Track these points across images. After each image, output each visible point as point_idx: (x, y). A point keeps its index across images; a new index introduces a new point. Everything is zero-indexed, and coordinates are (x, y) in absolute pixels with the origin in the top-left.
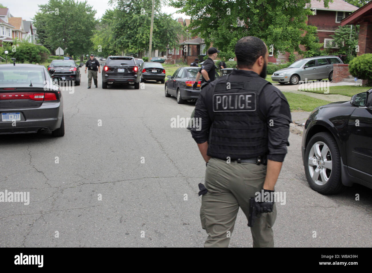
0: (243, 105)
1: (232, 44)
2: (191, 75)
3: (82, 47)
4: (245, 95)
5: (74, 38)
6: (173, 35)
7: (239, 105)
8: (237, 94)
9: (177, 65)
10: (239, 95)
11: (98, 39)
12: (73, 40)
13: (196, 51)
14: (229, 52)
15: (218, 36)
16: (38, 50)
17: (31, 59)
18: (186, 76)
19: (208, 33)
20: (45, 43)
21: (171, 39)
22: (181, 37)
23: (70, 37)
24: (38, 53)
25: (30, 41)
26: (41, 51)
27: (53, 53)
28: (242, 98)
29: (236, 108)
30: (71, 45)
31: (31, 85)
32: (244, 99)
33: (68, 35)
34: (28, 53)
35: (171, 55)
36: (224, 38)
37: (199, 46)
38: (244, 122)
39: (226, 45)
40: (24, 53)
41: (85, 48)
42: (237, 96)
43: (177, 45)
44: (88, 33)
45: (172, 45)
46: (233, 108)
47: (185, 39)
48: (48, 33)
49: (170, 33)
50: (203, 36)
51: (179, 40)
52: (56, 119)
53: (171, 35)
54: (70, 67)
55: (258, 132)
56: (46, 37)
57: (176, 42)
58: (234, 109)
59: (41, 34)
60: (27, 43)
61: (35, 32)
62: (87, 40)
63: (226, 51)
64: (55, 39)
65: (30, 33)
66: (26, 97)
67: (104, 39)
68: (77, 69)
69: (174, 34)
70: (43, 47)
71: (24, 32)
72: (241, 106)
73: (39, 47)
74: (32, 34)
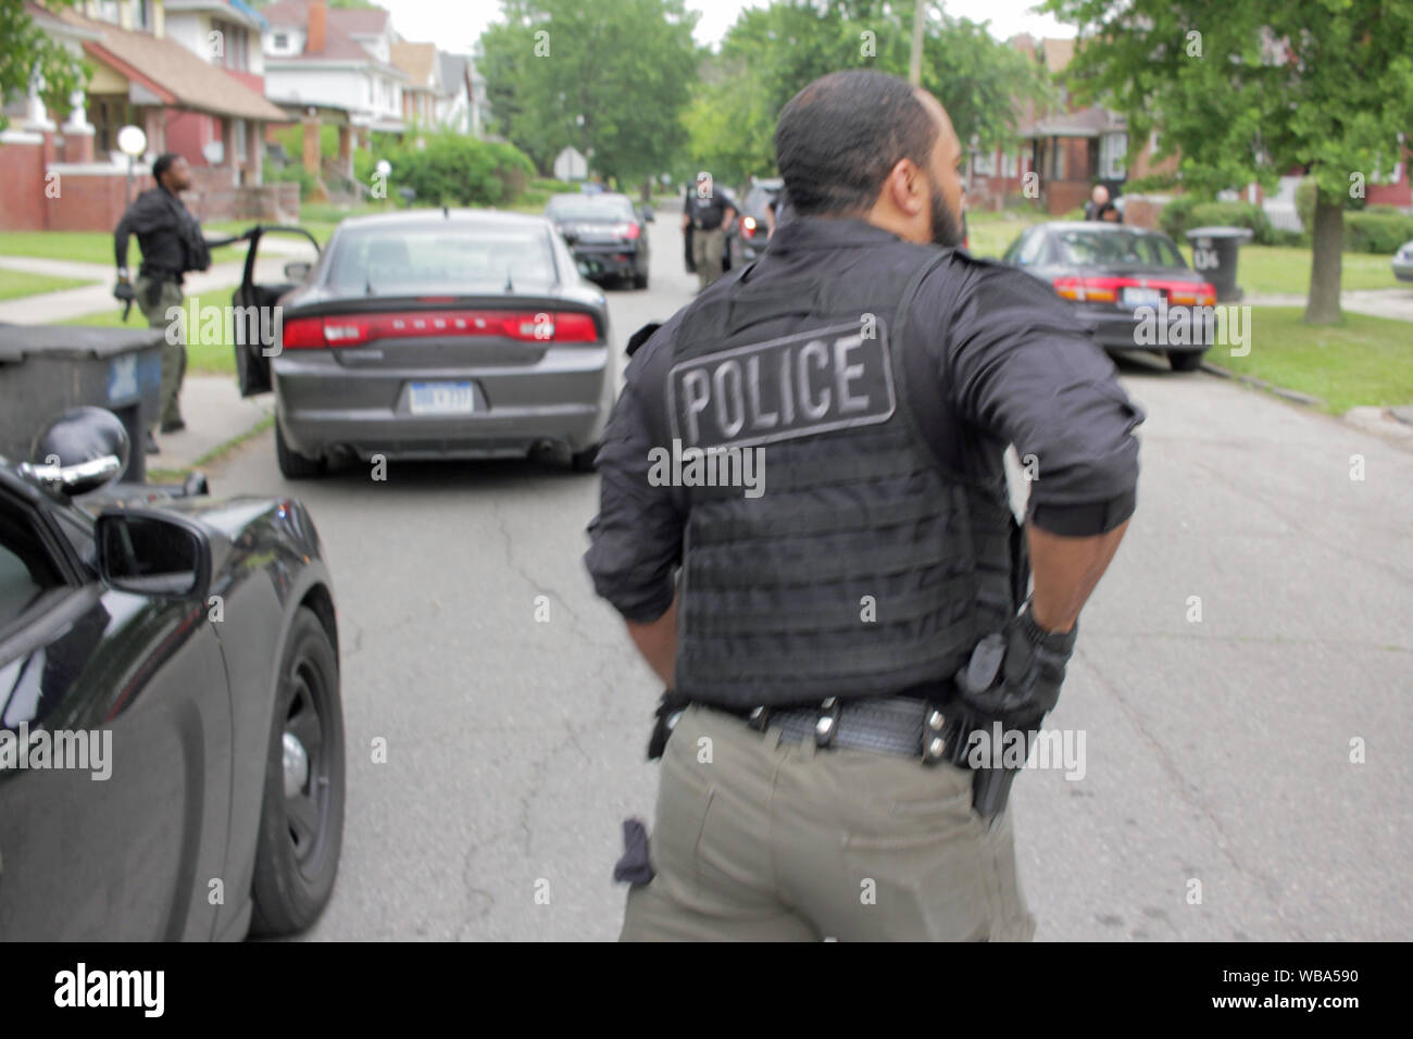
0: (826, 395)
1: (1241, 136)
2: (1075, 256)
3: (647, 149)
4: (830, 341)
5: (621, 114)
6: (993, 99)
7: (805, 396)
8: (784, 347)
9: (1010, 215)
10: (796, 348)
11: (708, 119)
12: (617, 122)
13: (1083, 161)
14: (1224, 165)
15: (1183, 105)
16: (492, 162)
17: (467, 192)
18: (1055, 256)
19: (1140, 92)
20: (514, 135)
21: (989, 116)
22: (1026, 105)
23: (604, 111)
24: (492, 172)
25: (464, 127)
26: (503, 161)
27: (545, 170)
28: (813, 358)
29: (789, 416)
30: (608, 139)
31: (510, 287)
32: (823, 361)
33: (596, 103)
34: (455, 171)
35: (985, 176)
36: (1206, 110)
37: (1094, 144)
38: (838, 485)
39: (1213, 137)
40: (443, 172)
41: (658, 148)
42: (787, 355)
43: (1010, 140)
44: (671, 96)
45: (992, 140)
46: (771, 419)
47: (1042, 113)
48: (526, 96)
49: (983, 93)
50: (1122, 104)
51: (1018, 119)
52: (592, 408)
53: (986, 100)
54: (616, 222)
55: (917, 538)
56: (517, 110)
57: (1004, 128)
58: (779, 427)
59: (503, 100)
60: (451, 135)
61: (480, 95)
62: (666, 123)
63: (1213, 160)
64: (550, 117)
65: (462, 98)
66: (493, 329)
67: (733, 118)
68: (642, 230)
69: (998, 95)
70: (509, 149)
71: (441, 92)
72: (816, 402)
73: (493, 150)
74: (470, 98)
